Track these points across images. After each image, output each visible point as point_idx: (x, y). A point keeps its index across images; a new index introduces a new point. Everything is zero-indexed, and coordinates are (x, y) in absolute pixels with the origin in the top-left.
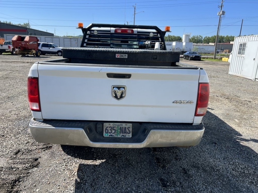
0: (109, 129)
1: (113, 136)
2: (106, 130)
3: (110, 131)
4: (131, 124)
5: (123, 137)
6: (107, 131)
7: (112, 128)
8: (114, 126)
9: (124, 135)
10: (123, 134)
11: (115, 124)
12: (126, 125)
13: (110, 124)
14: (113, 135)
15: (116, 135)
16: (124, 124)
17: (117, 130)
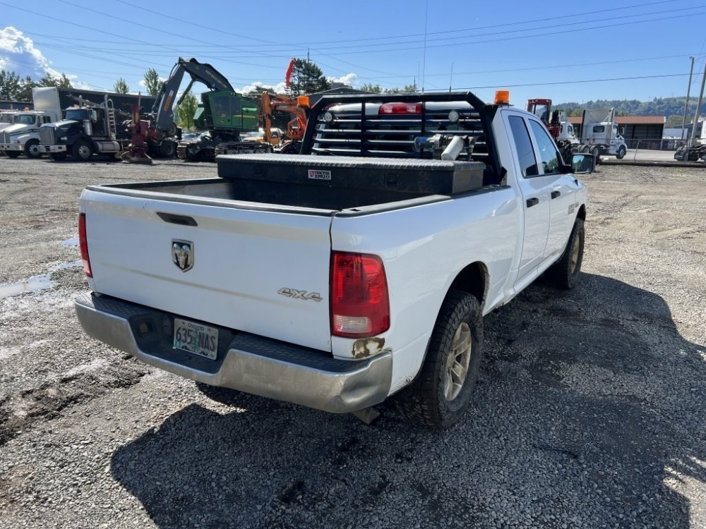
0: (182, 332)
1: (188, 349)
2: (178, 333)
3: (183, 338)
4: (217, 330)
5: (202, 355)
6: (179, 336)
7: (188, 332)
8: (190, 328)
9: (206, 351)
10: (204, 350)
11: (192, 323)
12: (209, 330)
13: (184, 323)
14: (188, 346)
15: (193, 348)
16: (206, 327)
17: (195, 339)
